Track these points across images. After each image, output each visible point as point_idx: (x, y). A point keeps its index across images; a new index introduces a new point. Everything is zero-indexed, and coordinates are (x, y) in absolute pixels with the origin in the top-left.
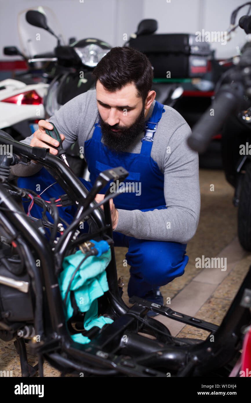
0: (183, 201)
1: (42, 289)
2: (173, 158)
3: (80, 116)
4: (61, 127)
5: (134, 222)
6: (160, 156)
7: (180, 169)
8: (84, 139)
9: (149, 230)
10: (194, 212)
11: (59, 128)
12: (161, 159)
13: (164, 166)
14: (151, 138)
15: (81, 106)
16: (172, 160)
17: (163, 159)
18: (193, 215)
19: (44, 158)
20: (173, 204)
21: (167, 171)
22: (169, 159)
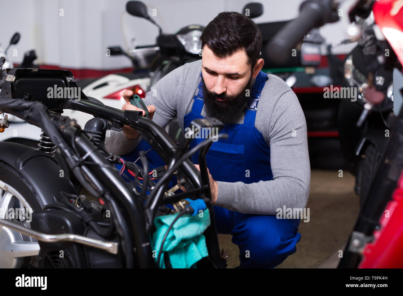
0: (291, 170)
1: (133, 250)
2: (278, 126)
3: (177, 89)
4: (158, 102)
5: (236, 194)
6: (264, 125)
7: (286, 137)
8: (183, 113)
9: (253, 202)
10: (303, 182)
11: (156, 103)
12: (266, 129)
13: (270, 136)
14: (255, 107)
15: (178, 78)
16: (277, 128)
17: (268, 128)
18: (302, 185)
19: (136, 121)
20: (280, 175)
21: (272, 141)
22: (274, 127)
